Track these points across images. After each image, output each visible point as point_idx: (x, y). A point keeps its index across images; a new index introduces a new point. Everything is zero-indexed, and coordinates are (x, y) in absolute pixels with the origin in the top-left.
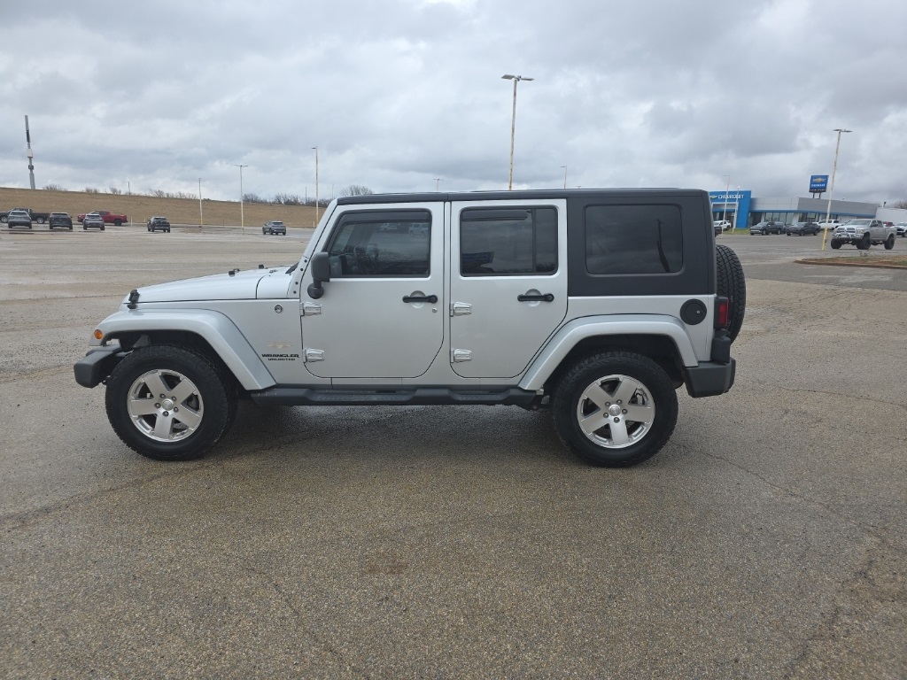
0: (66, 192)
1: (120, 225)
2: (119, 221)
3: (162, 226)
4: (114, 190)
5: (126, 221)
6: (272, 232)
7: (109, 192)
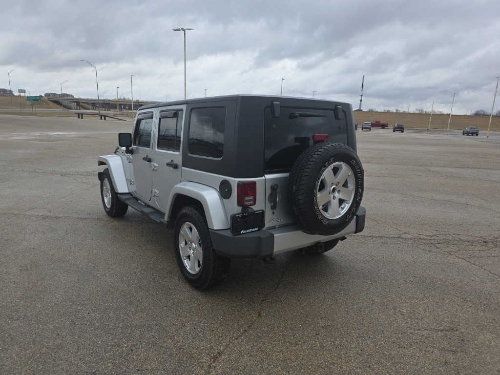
0: (377, 112)
1: (384, 128)
2: (384, 126)
3: (400, 129)
4: (397, 110)
5: (387, 126)
6: (468, 134)
7: (395, 111)
